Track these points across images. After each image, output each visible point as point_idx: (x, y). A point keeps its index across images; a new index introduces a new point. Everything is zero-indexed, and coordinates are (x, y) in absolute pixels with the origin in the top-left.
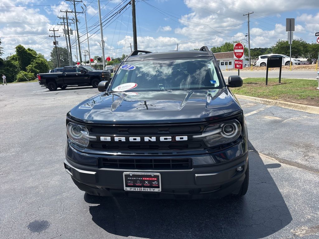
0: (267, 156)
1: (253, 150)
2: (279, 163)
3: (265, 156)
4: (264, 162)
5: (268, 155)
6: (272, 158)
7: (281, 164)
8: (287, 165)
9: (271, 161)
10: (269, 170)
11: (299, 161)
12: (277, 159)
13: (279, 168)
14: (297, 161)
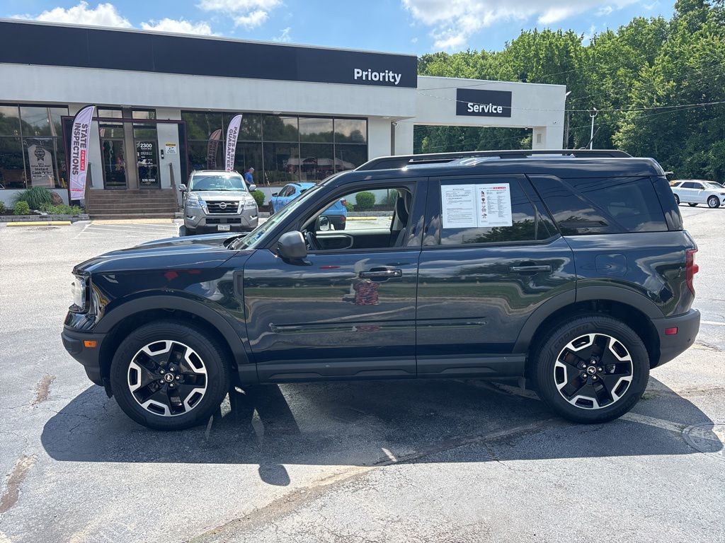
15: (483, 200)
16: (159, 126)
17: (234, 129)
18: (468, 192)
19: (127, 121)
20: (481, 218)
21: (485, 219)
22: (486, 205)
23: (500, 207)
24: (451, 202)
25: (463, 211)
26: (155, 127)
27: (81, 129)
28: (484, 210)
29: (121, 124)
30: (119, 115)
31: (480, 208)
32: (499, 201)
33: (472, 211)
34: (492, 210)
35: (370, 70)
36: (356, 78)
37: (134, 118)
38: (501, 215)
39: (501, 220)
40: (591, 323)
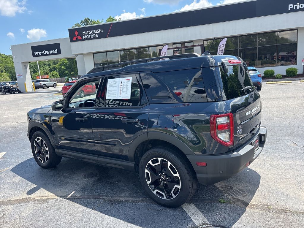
0: (46, 198)
1: (68, 198)
2: (30, 196)
3: (49, 197)
4: (44, 190)
5: (46, 200)
6: (39, 198)
7: (28, 196)
8: (22, 198)
9: (39, 195)
10: (35, 186)
11: (10, 207)
12: (34, 200)
13: (27, 191)
14: (13, 207)
15: (121, 86)
16: (194, 48)
17: (222, 45)
18: (116, 82)
19: (183, 47)
20: (119, 95)
21: (120, 95)
22: (122, 88)
23: (127, 89)
24: (110, 87)
25: (113, 91)
26: (193, 49)
27: (164, 54)
28: (121, 91)
29: (181, 49)
30: (180, 45)
31: (120, 90)
32: (127, 86)
33: (116, 91)
34: (124, 91)
35: (298, 4)
36: (289, 9)
37: (185, 46)
38: (126, 94)
39: (126, 95)
40: (157, 152)
